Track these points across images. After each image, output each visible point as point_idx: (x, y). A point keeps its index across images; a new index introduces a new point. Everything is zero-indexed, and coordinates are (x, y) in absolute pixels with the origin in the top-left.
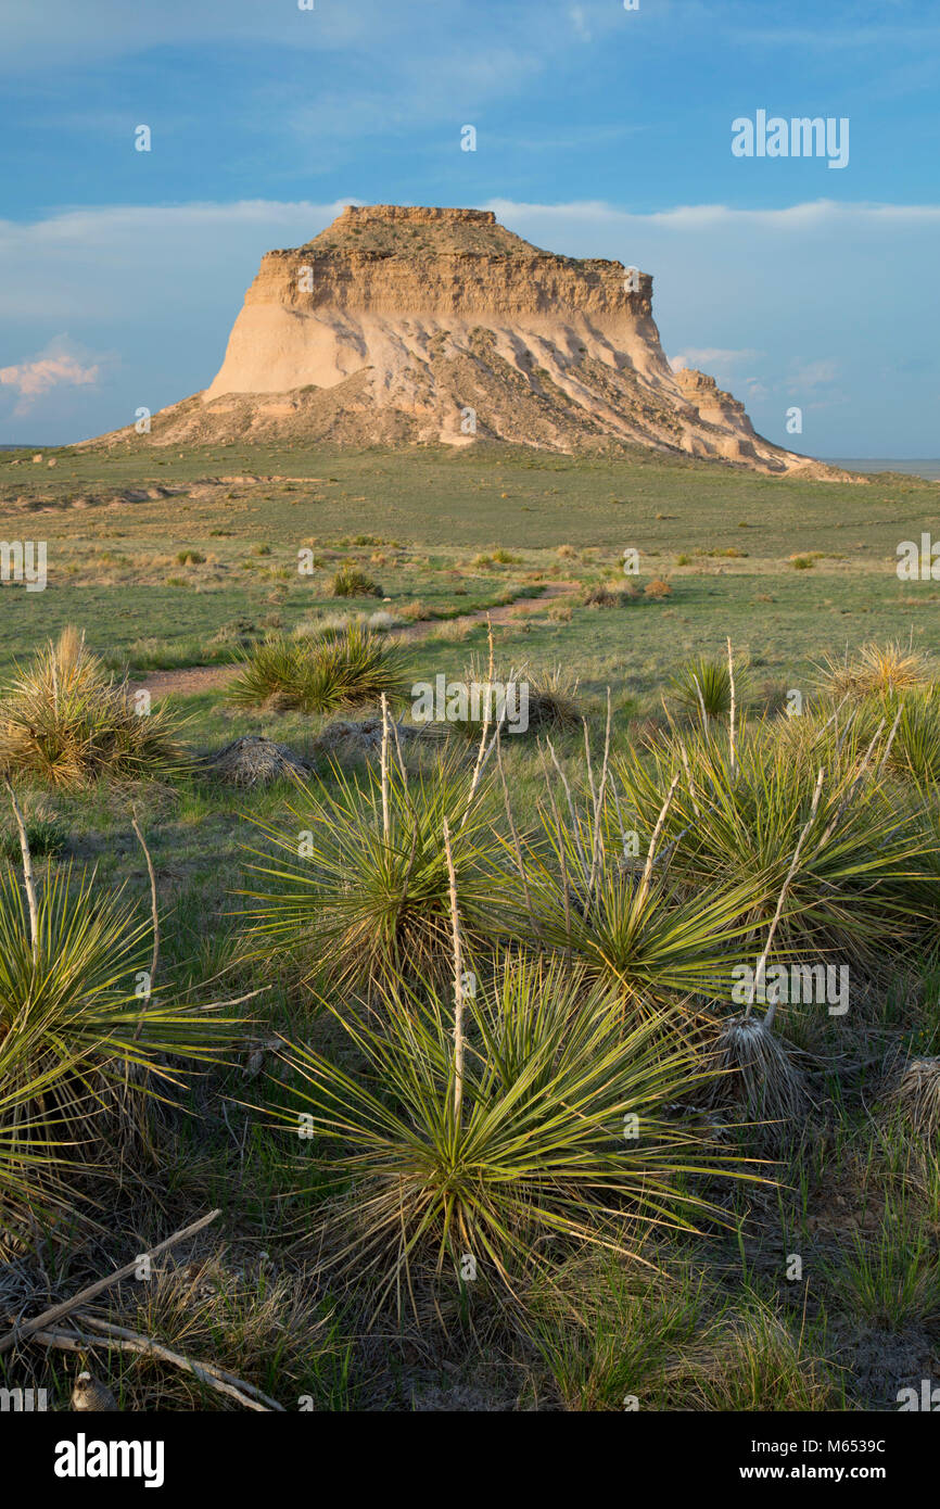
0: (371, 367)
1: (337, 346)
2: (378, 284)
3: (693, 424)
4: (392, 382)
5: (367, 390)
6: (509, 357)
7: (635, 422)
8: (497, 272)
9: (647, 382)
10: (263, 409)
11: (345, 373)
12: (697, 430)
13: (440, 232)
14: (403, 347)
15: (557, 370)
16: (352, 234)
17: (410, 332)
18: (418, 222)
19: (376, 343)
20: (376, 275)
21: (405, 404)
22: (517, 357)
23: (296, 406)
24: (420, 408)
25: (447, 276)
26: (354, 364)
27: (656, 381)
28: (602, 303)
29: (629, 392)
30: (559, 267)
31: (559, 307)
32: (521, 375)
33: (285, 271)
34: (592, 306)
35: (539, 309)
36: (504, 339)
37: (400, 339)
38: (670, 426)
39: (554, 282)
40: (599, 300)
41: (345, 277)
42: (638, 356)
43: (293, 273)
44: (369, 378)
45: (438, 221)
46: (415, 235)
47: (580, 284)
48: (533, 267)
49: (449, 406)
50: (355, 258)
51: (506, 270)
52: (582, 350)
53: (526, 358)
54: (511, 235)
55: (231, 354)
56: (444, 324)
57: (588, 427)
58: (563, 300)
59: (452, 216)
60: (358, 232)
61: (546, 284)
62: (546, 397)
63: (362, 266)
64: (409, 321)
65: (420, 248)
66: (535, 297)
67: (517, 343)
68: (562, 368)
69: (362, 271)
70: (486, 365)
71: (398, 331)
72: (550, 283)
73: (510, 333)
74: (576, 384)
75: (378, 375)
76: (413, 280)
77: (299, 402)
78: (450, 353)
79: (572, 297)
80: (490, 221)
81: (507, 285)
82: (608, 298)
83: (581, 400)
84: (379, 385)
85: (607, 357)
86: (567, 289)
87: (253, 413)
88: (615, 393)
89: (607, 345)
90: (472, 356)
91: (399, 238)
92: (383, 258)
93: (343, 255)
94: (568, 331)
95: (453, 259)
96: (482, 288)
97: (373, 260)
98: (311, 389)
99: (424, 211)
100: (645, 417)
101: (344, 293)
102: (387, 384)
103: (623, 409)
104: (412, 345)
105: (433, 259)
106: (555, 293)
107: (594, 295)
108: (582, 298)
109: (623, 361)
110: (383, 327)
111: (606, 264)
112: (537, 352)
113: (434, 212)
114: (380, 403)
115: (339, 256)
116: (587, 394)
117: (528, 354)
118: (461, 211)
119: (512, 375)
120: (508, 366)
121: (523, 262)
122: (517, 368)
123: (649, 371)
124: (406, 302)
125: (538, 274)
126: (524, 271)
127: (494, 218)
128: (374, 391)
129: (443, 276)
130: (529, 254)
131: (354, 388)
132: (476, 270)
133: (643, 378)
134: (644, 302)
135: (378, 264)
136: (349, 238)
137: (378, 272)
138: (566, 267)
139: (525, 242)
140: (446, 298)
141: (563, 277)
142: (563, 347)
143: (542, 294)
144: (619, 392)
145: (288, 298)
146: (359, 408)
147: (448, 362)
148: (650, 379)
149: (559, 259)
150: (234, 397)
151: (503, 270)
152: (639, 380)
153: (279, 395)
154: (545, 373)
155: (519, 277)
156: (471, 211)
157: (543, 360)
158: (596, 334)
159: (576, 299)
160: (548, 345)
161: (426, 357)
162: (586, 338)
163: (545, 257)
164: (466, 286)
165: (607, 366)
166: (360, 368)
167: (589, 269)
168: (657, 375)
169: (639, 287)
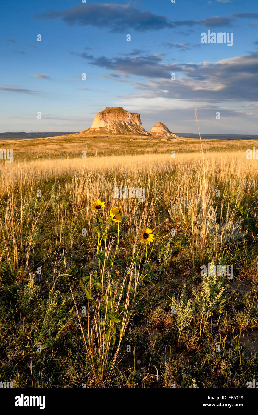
1: (104, 123)
2: (109, 116)
6: (123, 124)
7: (136, 131)
8: (122, 114)
10: (96, 130)
18: (114, 109)
19: (108, 122)
21: (111, 129)
24: (113, 129)
25: (117, 115)
26: (106, 124)
29: (136, 127)
32: (124, 126)
33: (99, 115)
34: (133, 118)
36: (123, 122)
38: (140, 131)
41: (105, 115)
42: (138, 123)
45: (116, 109)
49: (116, 129)
50: (107, 113)
52: (132, 123)
53: (125, 124)
54: (124, 110)
55: (93, 123)
56: (116, 120)
57: (131, 131)
62: (127, 128)
65: (114, 112)
67: (124, 122)
68: (129, 125)
70: (120, 124)
71: (111, 121)
75: (108, 126)
76: (113, 116)
77: (100, 129)
78: (117, 123)
81: (123, 116)
82: (135, 117)
83: (131, 128)
84: (109, 127)
85: (134, 124)
89: (135, 122)
91: (112, 111)
95: (117, 113)
96: (121, 116)
98: (101, 127)
100: (138, 130)
101: (105, 117)
103: (135, 129)
104: (112, 122)
109: (136, 124)
110: (110, 121)
111: (135, 113)
114: (108, 129)
115: (105, 113)
117: (125, 123)
118: (119, 108)
124: (112, 118)
127: (123, 108)
130: (126, 112)
131: (106, 127)
132: (120, 114)
136: (106, 111)
137: (109, 114)
140: (117, 117)
142: (129, 122)
145: (99, 118)
146: (106, 129)
148: (139, 126)
150: (93, 128)
153: (98, 128)
157: (127, 124)
158: (133, 121)
159: (131, 117)
160: (128, 122)
161: (114, 124)
162: (132, 121)
164: (119, 116)
167: (133, 114)
169: (138, 116)
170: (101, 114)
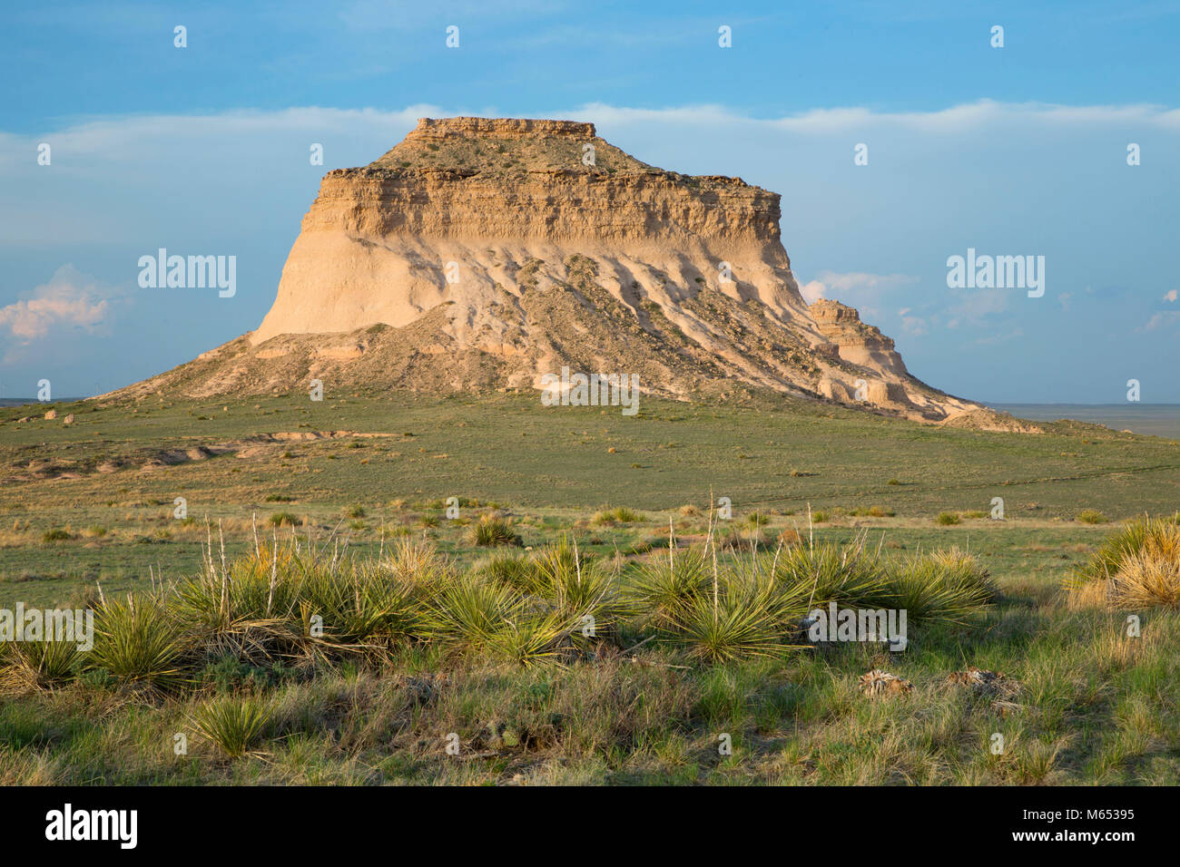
0: (451, 303)
1: (411, 278)
2: (458, 207)
3: (832, 365)
4: (476, 319)
5: (447, 329)
6: (614, 289)
7: (763, 362)
8: (598, 192)
9: (776, 317)
10: (322, 352)
11: (421, 309)
12: (837, 372)
13: (532, 147)
14: (488, 278)
15: (670, 304)
16: (427, 149)
17: (497, 262)
18: (505, 135)
19: (454, 272)
20: (456, 196)
21: (492, 346)
22: (622, 289)
23: (362, 348)
24: (509, 350)
25: (540, 197)
26: (431, 299)
27: (787, 316)
28: (721, 226)
29: (755, 328)
30: (670, 185)
31: (671, 230)
32: (628, 310)
33: (349, 193)
34: (710, 228)
35: (647, 233)
36: (607, 269)
37: (485, 269)
38: (805, 368)
39: (665, 202)
40: (718, 222)
41: (421, 199)
42: (766, 287)
43: (358, 195)
44: (449, 314)
45: (528, 135)
46: (502, 150)
47: (696, 204)
48: (640, 186)
49: (544, 346)
50: (432, 179)
51: (609, 190)
52: (699, 280)
53: (633, 290)
54: (613, 149)
55: (283, 289)
56: (536, 253)
57: (709, 369)
58: (676, 223)
59: (544, 129)
60: (435, 148)
61: (655, 205)
62: (657, 335)
63: (440, 186)
64: (496, 248)
65: (508, 166)
66: (643, 220)
67: (622, 273)
68: (676, 302)
69: (440, 192)
70: (586, 299)
71: (482, 260)
72: (660, 204)
73: (614, 261)
74: (694, 320)
75: (460, 311)
76: (500, 202)
77: (365, 344)
78: (544, 285)
79: (687, 219)
80: (588, 133)
81: (610, 207)
82: (728, 220)
83: (699, 338)
84: (460, 323)
85: (729, 288)
86: (680, 211)
87: (311, 356)
88: (739, 330)
89: (729, 274)
90: (570, 289)
91: (482, 154)
92: (464, 177)
93: (417, 174)
94: (683, 258)
95: (547, 178)
96: (581, 210)
97: (452, 179)
98: (380, 328)
99: (512, 124)
100: (775, 357)
101: (418, 218)
102: (470, 322)
103: (749, 348)
104: (499, 276)
105: (523, 177)
106: (666, 215)
107: (712, 217)
108: (698, 221)
109: (747, 292)
110: (465, 256)
111: (725, 181)
112: (646, 282)
113: (523, 125)
114: (462, 344)
115: (412, 175)
116: (706, 331)
117: (636, 285)
118: (555, 122)
119: (617, 310)
120: (612, 300)
121: (628, 180)
122: (623, 302)
123: (778, 304)
124: (491, 228)
125: (646, 194)
126: (629, 190)
127: (594, 131)
128: (454, 330)
129: (535, 197)
130: (635, 171)
131: (432, 326)
132: (574, 189)
133: (772, 312)
134: (771, 225)
135: (458, 184)
136: (424, 155)
137: (459, 192)
138: (678, 186)
139: (630, 157)
140: (539, 221)
141: (676, 196)
142: (676, 277)
143: (651, 216)
144: (744, 328)
145: (352, 223)
146: (437, 349)
147: (542, 295)
148: (779, 312)
149: (671, 177)
150: (288, 339)
151: (604, 189)
152: (767, 314)
153: (343, 336)
154: (656, 306)
155: (624, 197)
156: (567, 122)
157: (653, 292)
158: (716, 261)
159: (691, 222)
160: (659, 275)
161: (515, 290)
162: (703, 266)
163: (653, 174)
164: (562, 208)
165: (729, 299)
166: (440, 303)
167: (706, 187)
168: (788, 308)
169: (765, 206)
170: (374, 188)
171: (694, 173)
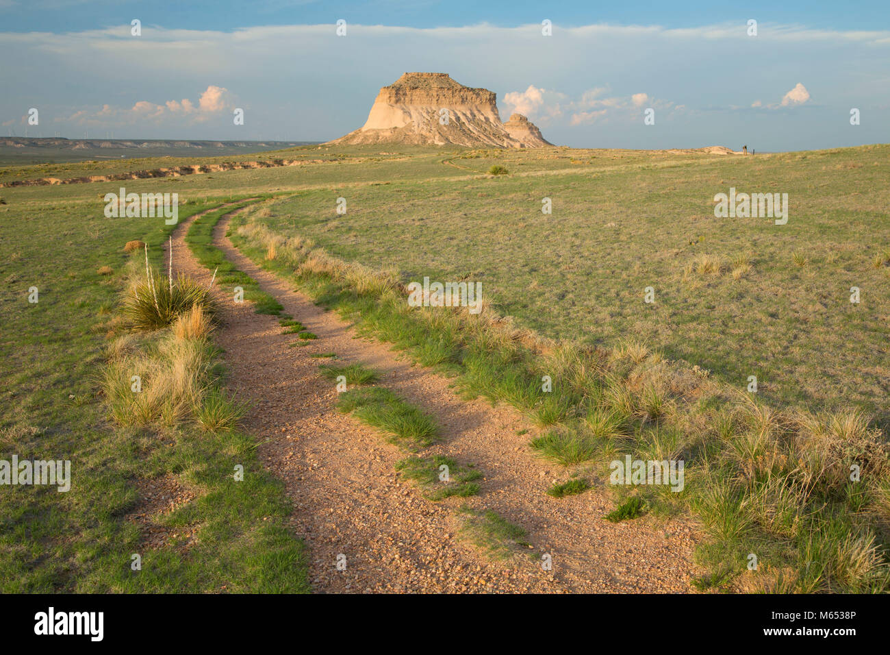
0: (413, 122)
1: (403, 115)
2: (414, 96)
4: (420, 126)
5: (413, 128)
6: (453, 118)
7: (490, 138)
8: (449, 93)
10: (382, 134)
11: (406, 123)
12: (508, 141)
13: (433, 80)
14: (422, 115)
15: (467, 122)
16: (406, 81)
17: (424, 111)
18: (426, 77)
19: (414, 115)
20: (414, 94)
21: (424, 133)
22: (456, 118)
24: (428, 134)
25: (435, 94)
26: (408, 120)
27: (497, 126)
28: (481, 102)
29: (488, 129)
30: (468, 91)
31: (468, 103)
32: (457, 124)
33: (388, 93)
34: (478, 102)
35: (462, 104)
37: (421, 113)
38: (500, 139)
39: (466, 95)
41: (405, 94)
42: (492, 118)
43: (390, 94)
44: (413, 125)
45: (432, 77)
46: (425, 81)
47: (474, 96)
48: (460, 91)
49: (437, 133)
50: (408, 89)
52: (475, 116)
53: (458, 119)
54: (453, 81)
55: (370, 116)
56: (434, 109)
57: (477, 139)
58: (469, 101)
59: (436, 75)
60: (408, 81)
61: (464, 96)
62: (464, 131)
64: (424, 107)
65: (427, 85)
66: (461, 100)
67: (455, 114)
68: (469, 122)
69: (410, 92)
71: (421, 111)
73: (453, 111)
74: (473, 126)
75: (415, 124)
76: (425, 95)
77: (393, 132)
79: (472, 100)
81: (453, 97)
82: (483, 100)
83: (474, 132)
84: (416, 127)
85: (482, 118)
86: (470, 98)
87: (379, 135)
89: (482, 114)
91: (420, 82)
92: (416, 89)
94: (471, 110)
95: (436, 89)
96: (445, 98)
98: (396, 128)
99: (427, 74)
100: (493, 136)
101: (405, 99)
102: (418, 127)
103: (487, 134)
104: (425, 115)
105: (430, 89)
106: (467, 99)
107: (479, 99)
108: (475, 100)
109: (487, 119)
110: (416, 109)
111: (482, 90)
112: (461, 117)
113: (430, 74)
114: (417, 132)
115: (403, 88)
116: (476, 129)
117: (459, 117)
118: (438, 73)
119: (454, 124)
120: (453, 121)
121: (457, 89)
122: (456, 122)
123: (495, 122)
124: (423, 102)
125: (462, 93)
126: (457, 92)
127: (448, 76)
128: (415, 129)
129: (433, 94)
130: (459, 87)
131: (409, 127)
132: (443, 92)
134: (494, 101)
135: (414, 90)
136: (406, 83)
138: (470, 91)
139: (458, 83)
140: (434, 100)
141: (469, 94)
142: (469, 115)
143: (463, 99)
144: (486, 129)
145: (388, 101)
146: (411, 133)
148: (495, 125)
149: (468, 89)
150: (374, 130)
151: (451, 92)
152: (492, 125)
153: (387, 130)
154: (464, 123)
155: (456, 94)
156: (441, 73)
157: (463, 119)
158: (479, 111)
160: (464, 115)
161: (429, 118)
162: (476, 112)
163: (464, 88)
164: (440, 97)
165: (482, 121)
166: (410, 122)
167: (477, 91)
168: (497, 124)
169: (492, 96)
170: (394, 92)
171: (474, 87)
